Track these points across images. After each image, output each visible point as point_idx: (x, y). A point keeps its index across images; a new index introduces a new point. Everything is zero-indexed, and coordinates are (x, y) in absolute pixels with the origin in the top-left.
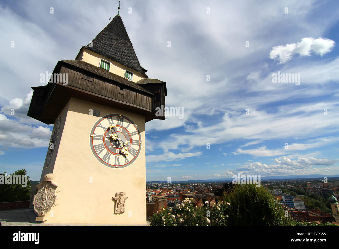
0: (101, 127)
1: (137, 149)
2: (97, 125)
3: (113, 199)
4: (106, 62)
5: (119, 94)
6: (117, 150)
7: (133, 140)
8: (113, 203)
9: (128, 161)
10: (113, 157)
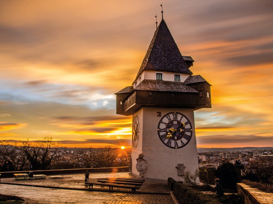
0: (163, 123)
1: (190, 135)
2: (161, 122)
3: (177, 168)
4: (159, 74)
5: (171, 100)
6: (175, 137)
7: (186, 129)
8: (177, 169)
9: (184, 144)
10: (173, 142)
